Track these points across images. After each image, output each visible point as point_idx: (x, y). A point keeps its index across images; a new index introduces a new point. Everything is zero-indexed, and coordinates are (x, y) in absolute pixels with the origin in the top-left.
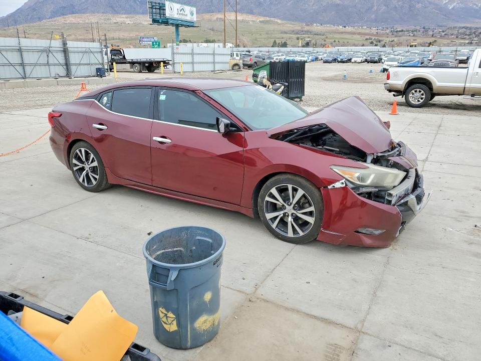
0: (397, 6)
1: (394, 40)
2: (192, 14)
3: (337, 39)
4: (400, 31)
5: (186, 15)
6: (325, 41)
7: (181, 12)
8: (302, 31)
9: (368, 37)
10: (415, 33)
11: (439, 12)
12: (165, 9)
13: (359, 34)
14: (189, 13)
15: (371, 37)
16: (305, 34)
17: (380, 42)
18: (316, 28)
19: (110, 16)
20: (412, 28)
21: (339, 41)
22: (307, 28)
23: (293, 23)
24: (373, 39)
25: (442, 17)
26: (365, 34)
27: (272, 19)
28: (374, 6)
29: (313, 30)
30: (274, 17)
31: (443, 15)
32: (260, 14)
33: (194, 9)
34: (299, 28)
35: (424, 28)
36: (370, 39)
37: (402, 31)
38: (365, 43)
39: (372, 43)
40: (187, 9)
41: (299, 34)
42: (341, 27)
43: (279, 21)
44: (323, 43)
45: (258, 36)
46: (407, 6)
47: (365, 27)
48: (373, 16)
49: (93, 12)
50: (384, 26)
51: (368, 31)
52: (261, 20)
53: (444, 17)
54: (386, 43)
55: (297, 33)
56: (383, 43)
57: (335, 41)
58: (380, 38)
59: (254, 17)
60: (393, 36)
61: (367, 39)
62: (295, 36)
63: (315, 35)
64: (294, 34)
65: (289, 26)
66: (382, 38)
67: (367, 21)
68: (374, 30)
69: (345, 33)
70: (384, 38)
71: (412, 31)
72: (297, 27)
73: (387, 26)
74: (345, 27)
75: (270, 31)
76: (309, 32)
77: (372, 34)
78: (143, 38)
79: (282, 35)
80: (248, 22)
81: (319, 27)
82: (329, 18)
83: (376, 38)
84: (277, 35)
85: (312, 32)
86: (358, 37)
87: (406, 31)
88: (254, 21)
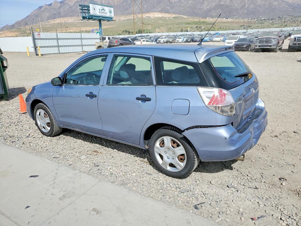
0: (261, 4)
1: (259, 26)
2: (110, 12)
3: (222, 26)
4: (263, 20)
5: (106, 13)
6: (214, 28)
7: (102, 11)
8: (200, 22)
9: (242, 24)
10: (273, 20)
11: (288, 7)
12: (89, 10)
13: (237, 22)
14: (108, 12)
15: (244, 24)
16: (202, 24)
17: (250, 27)
18: (209, 20)
20: (271, 17)
21: (223, 28)
22: (202, 20)
23: (194, 17)
24: (245, 26)
25: (291, 10)
26: (240, 23)
27: (181, 16)
28: (246, 5)
29: (207, 21)
30: (182, 14)
31: (291, 9)
32: (174, 13)
33: (112, 9)
34: (198, 20)
35: (279, 17)
36: (243, 26)
37: (264, 20)
38: (240, 28)
39: (244, 28)
40: (107, 9)
41: (198, 24)
42: (224, 19)
43: (185, 17)
45: (171, 26)
46: (267, 3)
47: (241, 18)
48: (246, 11)
49: (72, 16)
50: (253, 17)
51: (242, 21)
52: (173, 16)
53: (292, 10)
57: (220, 28)
59: (169, 15)
60: (259, 23)
61: (241, 26)
62: (195, 26)
63: (208, 24)
64: (195, 24)
65: (191, 19)
66: (251, 25)
67: (242, 14)
68: (246, 20)
69: (228, 22)
70: (253, 25)
71: (271, 20)
72: (197, 20)
73: (254, 17)
74: (227, 19)
75: (180, 23)
76: (204, 23)
77: (245, 22)
78: (93, 30)
79: (187, 25)
80: (166, 18)
81: (211, 20)
82: (217, 14)
83: (247, 25)
84: (184, 26)
85: (206, 22)
86: (236, 25)
87: (268, 20)
88: (169, 17)
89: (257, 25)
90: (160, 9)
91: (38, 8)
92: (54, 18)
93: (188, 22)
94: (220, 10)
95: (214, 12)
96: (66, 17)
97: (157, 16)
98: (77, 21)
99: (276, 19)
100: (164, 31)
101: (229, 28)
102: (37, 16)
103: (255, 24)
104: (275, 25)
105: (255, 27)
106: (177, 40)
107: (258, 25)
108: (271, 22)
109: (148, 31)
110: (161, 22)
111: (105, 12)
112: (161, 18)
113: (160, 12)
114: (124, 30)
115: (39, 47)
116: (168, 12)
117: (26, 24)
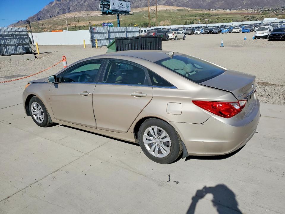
2: (128, 6)
4: (267, 10)
6: (218, 19)
8: (204, 14)
9: (246, 15)
10: (278, 11)
13: (240, 14)
14: (125, 6)
16: (205, 16)
17: (253, 18)
18: (212, 11)
19: (89, 12)
20: (276, 7)
21: (227, 19)
22: (206, 12)
23: (197, 9)
24: (249, 16)
26: (244, 14)
27: (185, 8)
30: (186, 7)
32: (178, 5)
33: (129, 4)
34: (202, 12)
35: (283, 8)
36: (247, 16)
37: (269, 10)
38: (243, 19)
39: (248, 19)
40: (124, 4)
41: (201, 16)
42: (228, 10)
43: (189, 9)
44: (217, 21)
45: (176, 19)
47: (244, 9)
50: (257, 8)
51: (246, 12)
52: (178, 9)
54: (257, 18)
55: (200, 16)
56: (256, 18)
57: (224, 20)
58: (254, 16)
59: (173, 8)
60: (263, 14)
61: (245, 17)
62: (199, 18)
63: (212, 16)
64: (198, 16)
65: (195, 11)
66: (255, 16)
67: (245, 5)
68: (250, 11)
69: (231, 14)
70: (256, 16)
71: (275, 10)
72: (200, 12)
73: (259, 8)
74: (231, 10)
75: (183, 15)
76: (208, 14)
77: (249, 13)
78: (104, 24)
79: (191, 17)
80: (170, 10)
81: (214, 11)
82: (220, 5)
83: (251, 16)
84: (188, 18)
85: (210, 14)
86: (239, 16)
87: (272, 10)
88: (173, 10)
89: (261, 16)
90: (164, 2)
91: (49, 4)
92: (64, 13)
93: (191, 14)
94: (223, 2)
95: (218, 3)
96: (75, 12)
97: (161, 9)
98: (85, 16)
99: (280, 9)
100: (169, 24)
101: (233, 20)
102: (48, 12)
103: (259, 15)
104: (280, 16)
105: (259, 17)
106: (196, 31)
107: (263, 15)
108: (275, 12)
109: (153, 24)
110: (165, 14)
111: (123, 6)
112: (165, 11)
113: (164, 5)
114: (130, 24)
115: (96, 40)
116: (172, 5)
117: (39, 19)
